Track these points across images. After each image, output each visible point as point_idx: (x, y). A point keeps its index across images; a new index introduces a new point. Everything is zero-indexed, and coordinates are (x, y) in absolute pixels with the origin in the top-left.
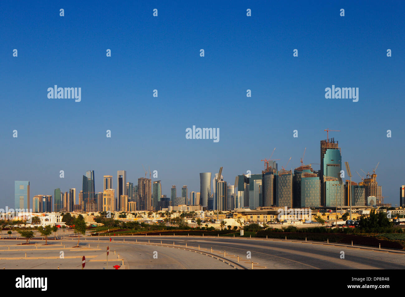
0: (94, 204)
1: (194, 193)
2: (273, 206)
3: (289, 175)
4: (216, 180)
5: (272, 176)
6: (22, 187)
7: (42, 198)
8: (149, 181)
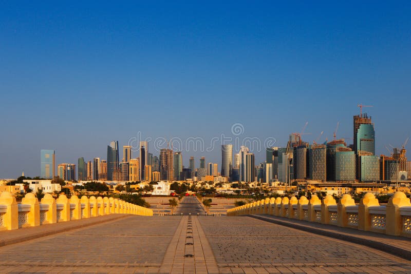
0: (120, 173)
1: (211, 165)
2: (306, 179)
3: (323, 149)
4: (242, 153)
5: (305, 150)
6: (48, 156)
7: (66, 167)
8: (171, 152)
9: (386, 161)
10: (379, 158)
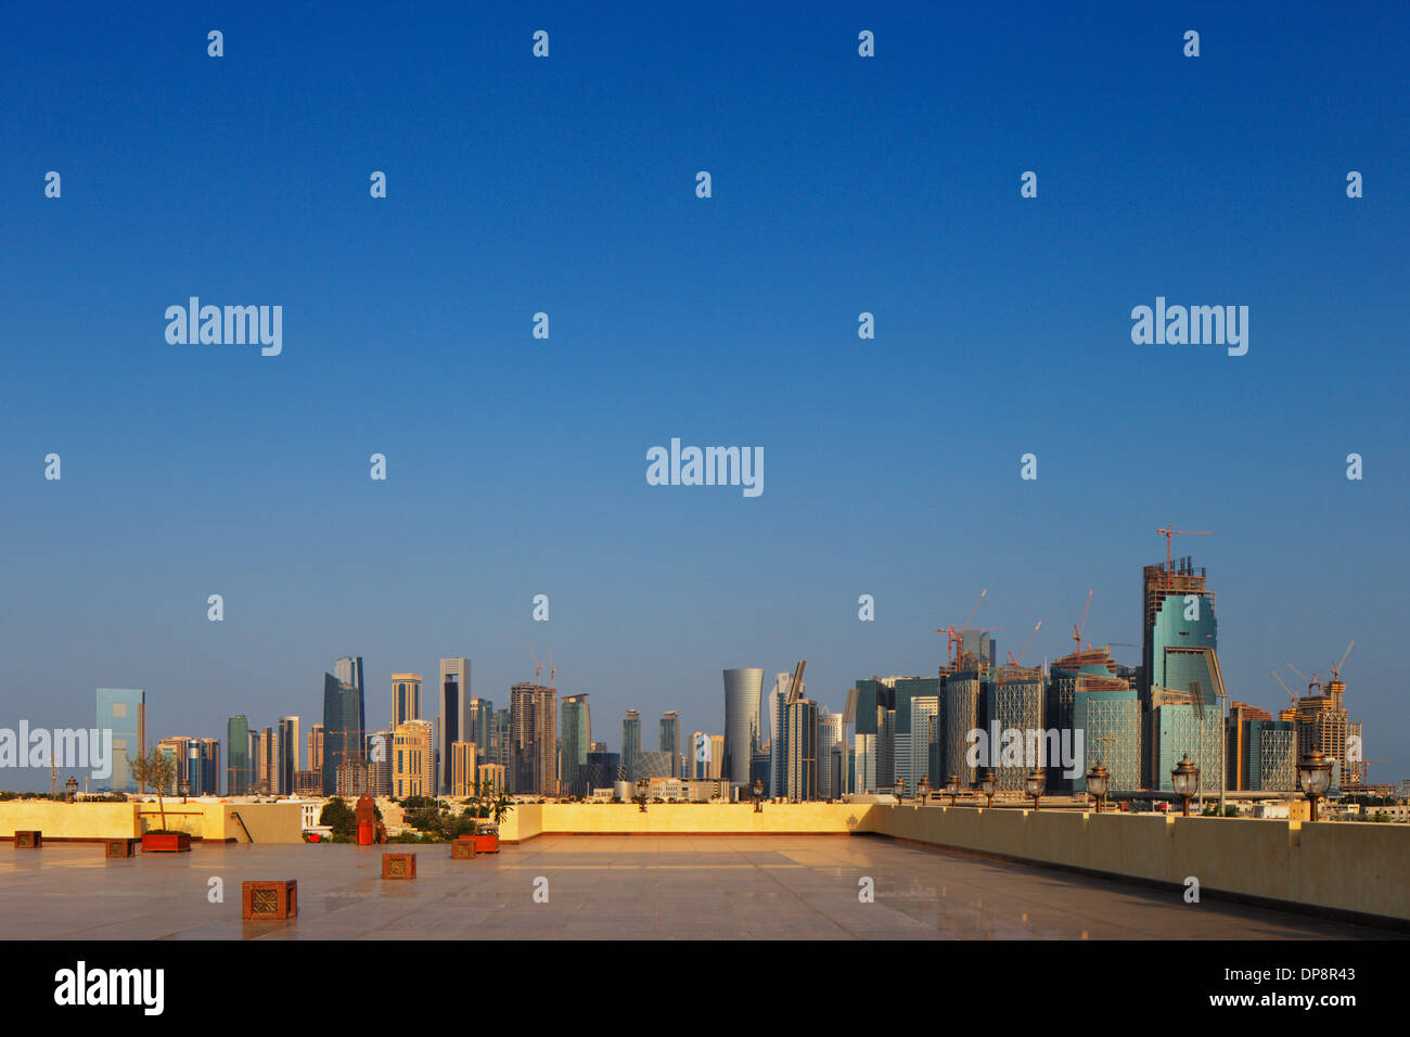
0: (361, 771)
3: (1034, 681)
4: (781, 696)
5: (974, 686)
6: (120, 711)
7: (185, 747)
8: (549, 694)
9: (1247, 725)
10: (1226, 714)
